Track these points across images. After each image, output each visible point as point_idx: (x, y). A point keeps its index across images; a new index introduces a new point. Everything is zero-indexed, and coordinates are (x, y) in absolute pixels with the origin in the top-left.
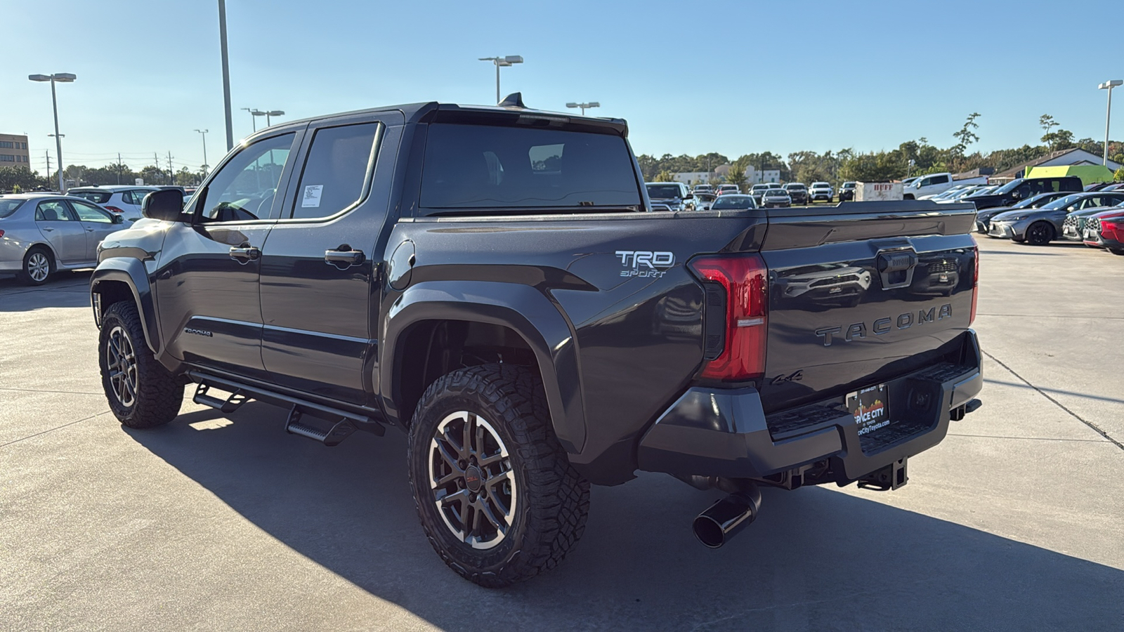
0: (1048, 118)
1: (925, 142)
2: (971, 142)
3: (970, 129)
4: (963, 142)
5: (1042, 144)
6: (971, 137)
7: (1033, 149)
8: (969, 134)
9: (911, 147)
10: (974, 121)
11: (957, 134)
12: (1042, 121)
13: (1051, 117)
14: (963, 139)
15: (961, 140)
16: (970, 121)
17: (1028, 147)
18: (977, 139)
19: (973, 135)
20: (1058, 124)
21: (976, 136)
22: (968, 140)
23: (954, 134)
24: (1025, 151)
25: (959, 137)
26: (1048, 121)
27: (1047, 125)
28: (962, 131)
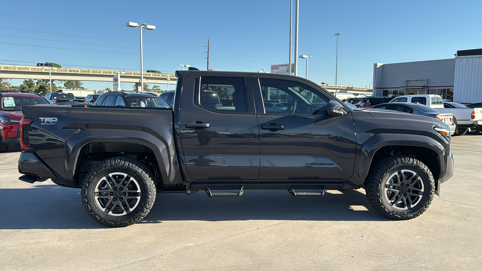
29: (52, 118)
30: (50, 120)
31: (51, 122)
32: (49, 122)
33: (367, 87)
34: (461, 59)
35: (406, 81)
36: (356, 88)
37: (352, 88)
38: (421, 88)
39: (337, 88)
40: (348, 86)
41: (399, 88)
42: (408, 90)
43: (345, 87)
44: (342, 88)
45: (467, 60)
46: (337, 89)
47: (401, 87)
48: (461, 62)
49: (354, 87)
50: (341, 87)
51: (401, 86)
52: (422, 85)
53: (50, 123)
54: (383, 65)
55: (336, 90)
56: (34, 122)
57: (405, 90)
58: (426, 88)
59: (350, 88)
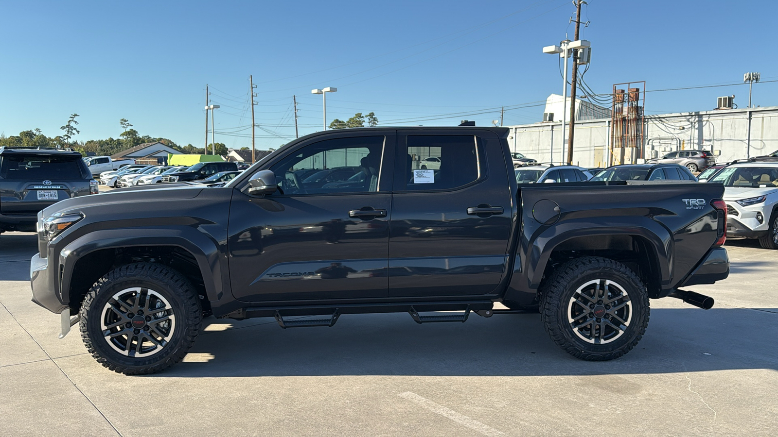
0: (125, 121)
1: (40, 132)
2: (74, 134)
3: (72, 124)
4: (68, 133)
5: (121, 138)
6: (74, 130)
7: (116, 141)
8: (72, 128)
9: (29, 134)
10: (75, 119)
11: (63, 128)
12: (122, 123)
13: (127, 121)
14: (68, 131)
15: (67, 132)
16: (72, 119)
17: (113, 139)
18: (78, 132)
19: (75, 129)
20: (132, 126)
21: (78, 130)
22: (71, 132)
23: (61, 128)
24: (111, 142)
25: (65, 130)
26: (126, 123)
27: (125, 126)
28: (67, 126)
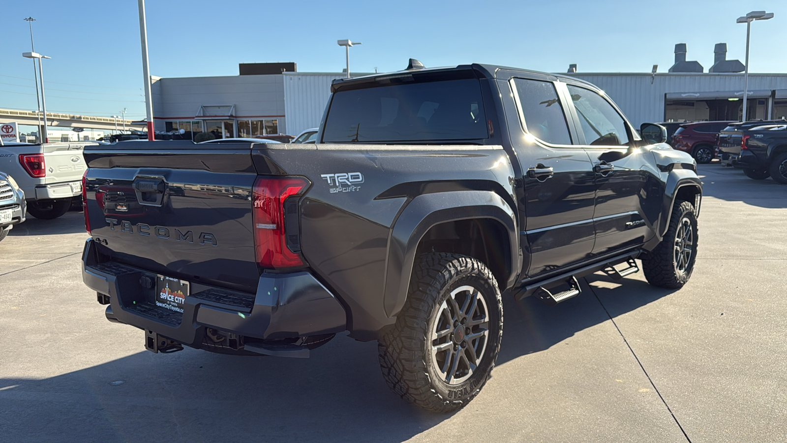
29: (350, 174)
30: (348, 179)
31: (349, 184)
32: (347, 186)
33: (113, 117)
34: (291, 76)
35: (202, 107)
36: (88, 119)
37: (80, 118)
38: (228, 118)
39: (53, 117)
40: (72, 115)
41: (193, 118)
42: (207, 121)
43: (67, 117)
44: (61, 118)
45: (299, 79)
46: (53, 120)
47: (197, 117)
48: (291, 81)
49: (82, 117)
50: (59, 116)
51: (197, 115)
52: (229, 115)
53: (349, 186)
54: (160, 80)
55: (51, 122)
56: (314, 188)
57: (202, 121)
58: (235, 118)
59: (77, 118)
